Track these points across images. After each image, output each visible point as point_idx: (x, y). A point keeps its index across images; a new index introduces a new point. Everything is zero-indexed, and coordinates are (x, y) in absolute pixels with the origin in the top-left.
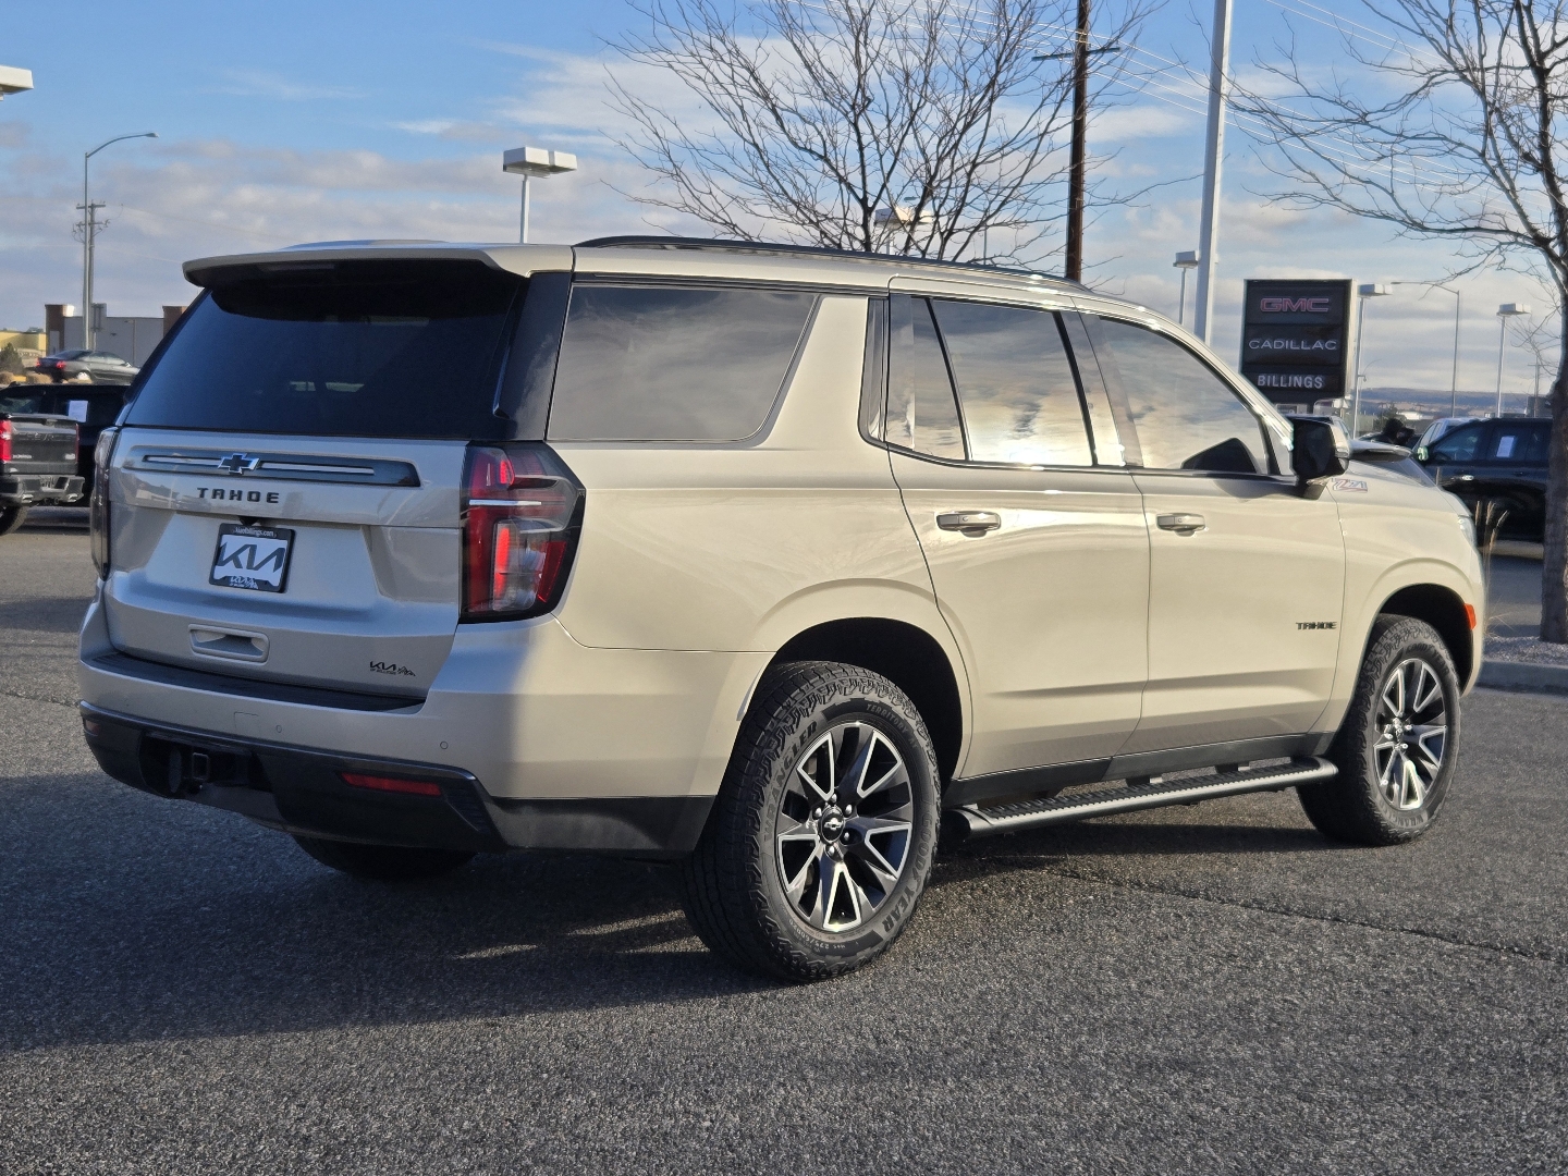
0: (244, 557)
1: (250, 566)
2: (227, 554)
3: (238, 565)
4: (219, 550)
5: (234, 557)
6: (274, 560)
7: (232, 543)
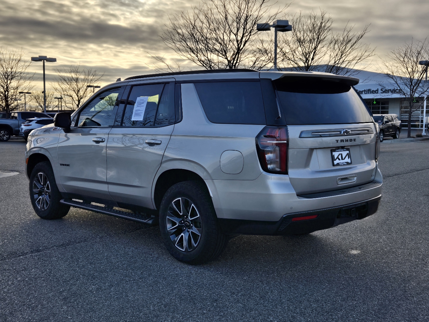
0: (340, 157)
1: (342, 159)
2: (336, 157)
3: (339, 160)
4: (333, 157)
5: (338, 158)
6: (347, 157)
7: (336, 154)
